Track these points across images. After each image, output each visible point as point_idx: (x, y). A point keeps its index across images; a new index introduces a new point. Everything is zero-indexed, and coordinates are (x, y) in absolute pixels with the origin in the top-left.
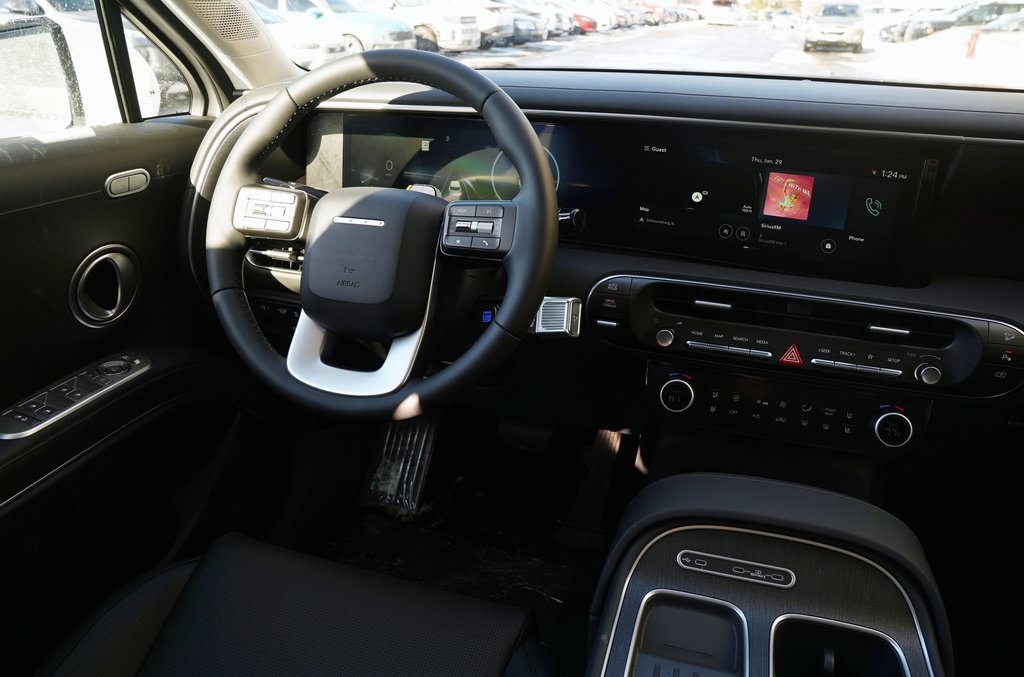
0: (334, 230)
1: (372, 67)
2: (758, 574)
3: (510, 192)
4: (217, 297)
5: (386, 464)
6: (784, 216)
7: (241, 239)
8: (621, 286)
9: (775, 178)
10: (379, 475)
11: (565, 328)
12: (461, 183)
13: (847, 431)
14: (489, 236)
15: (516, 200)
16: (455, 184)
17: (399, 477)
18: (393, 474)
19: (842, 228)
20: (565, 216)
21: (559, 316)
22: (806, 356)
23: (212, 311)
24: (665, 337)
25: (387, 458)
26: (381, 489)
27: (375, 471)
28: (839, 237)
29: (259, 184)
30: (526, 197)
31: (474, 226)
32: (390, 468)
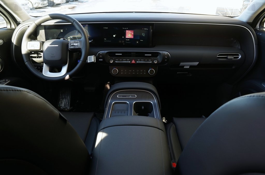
0: (48, 48)
1: (51, 17)
2: (130, 96)
3: (80, 38)
4: (26, 63)
5: (61, 100)
6: (129, 38)
7: (29, 52)
8: (102, 53)
9: (127, 31)
10: (60, 103)
11: (93, 61)
12: (70, 38)
13: (145, 73)
14: (77, 46)
15: (81, 39)
16: (69, 38)
17: (64, 102)
18: (63, 102)
19: (139, 39)
20: (91, 41)
21: (92, 59)
22: (136, 61)
23: (26, 66)
24: (112, 61)
25: (61, 99)
26: (61, 106)
27: (59, 102)
28: (139, 40)
29: (31, 41)
30: (83, 38)
31: (75, 44)
32: (62, 101)
